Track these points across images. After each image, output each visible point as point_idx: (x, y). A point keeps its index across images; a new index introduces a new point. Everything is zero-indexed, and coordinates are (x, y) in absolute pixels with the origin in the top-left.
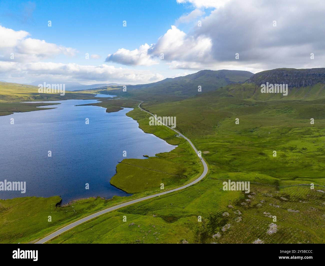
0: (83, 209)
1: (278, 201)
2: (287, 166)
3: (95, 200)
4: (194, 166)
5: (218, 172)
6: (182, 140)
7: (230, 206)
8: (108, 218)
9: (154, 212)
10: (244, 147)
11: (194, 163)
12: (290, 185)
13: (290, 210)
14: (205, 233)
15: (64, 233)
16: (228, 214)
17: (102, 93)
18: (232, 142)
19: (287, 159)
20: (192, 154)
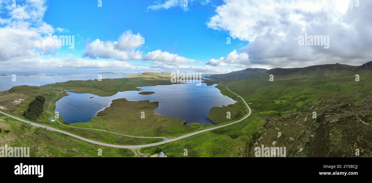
0: (195, 128)
1: (280, 121)
2: (283, 106)
3: (200, 125)
4: (245, 110)
5: (255, 113)
6: (239, 98)
7: (261, 128)
8: (205, 135)
9: (226, 133)
10: (266, 100)
11: (245, 109)
12: (284, 114)
13: (285, 124)
14: (251, 143)
15: (186, 137)
16: (261, 132)
17: (205, 77)
18: (261, 98)
19: (282, 103)
20: (244, 105)
